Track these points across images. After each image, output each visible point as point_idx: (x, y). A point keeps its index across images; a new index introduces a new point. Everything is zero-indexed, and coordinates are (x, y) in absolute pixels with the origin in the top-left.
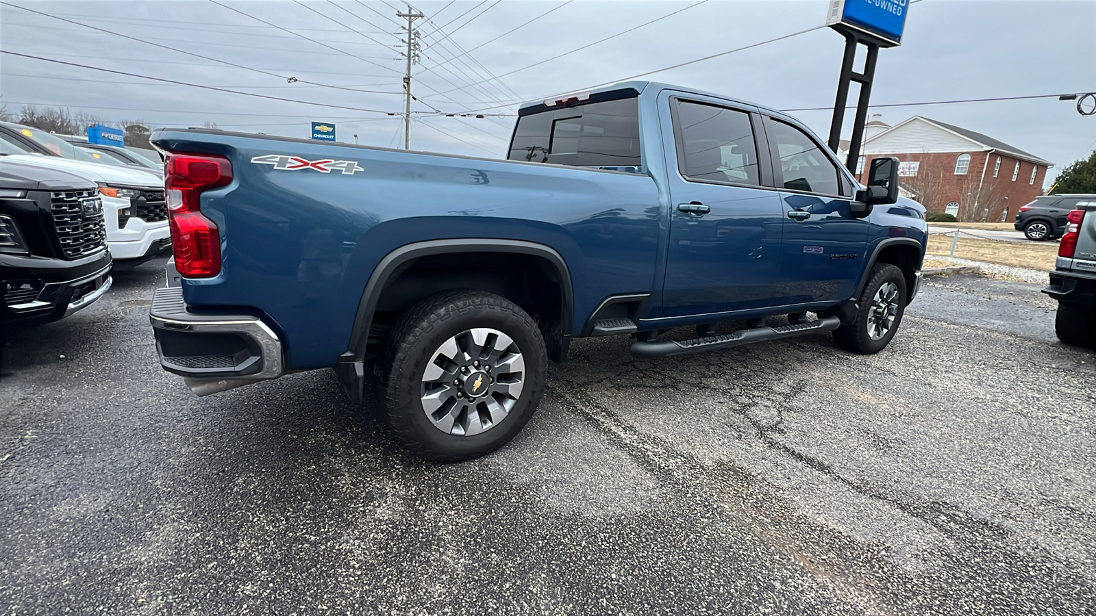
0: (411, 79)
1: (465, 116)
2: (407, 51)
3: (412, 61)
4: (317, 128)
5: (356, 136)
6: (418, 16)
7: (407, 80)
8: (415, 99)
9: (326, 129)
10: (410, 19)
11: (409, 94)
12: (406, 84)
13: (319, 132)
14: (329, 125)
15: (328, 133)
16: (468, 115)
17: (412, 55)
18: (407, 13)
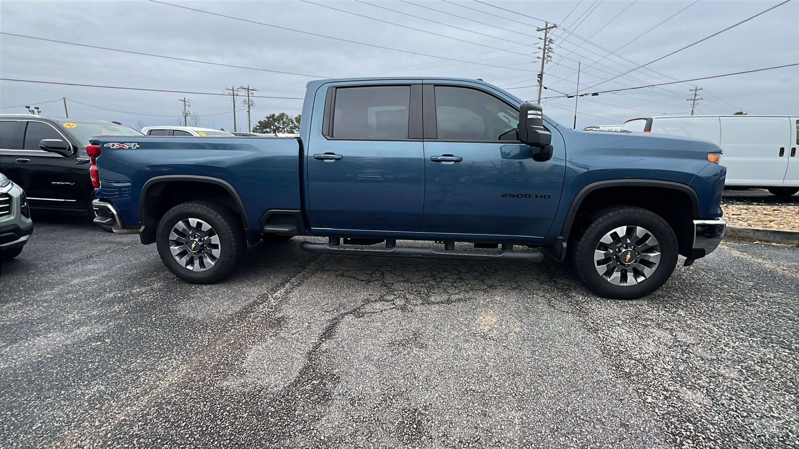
0: (544, 74)
1: (583, 96)
2: (542, 55)
3: (545, 61)
6: (552, 28)
7: (540, 76)
8: (546, 88)
10: (546, 31)
11: (541, 86)
12: (539, 79)
16: (585, 94)
17: (546, 56)
18: (545, 27)
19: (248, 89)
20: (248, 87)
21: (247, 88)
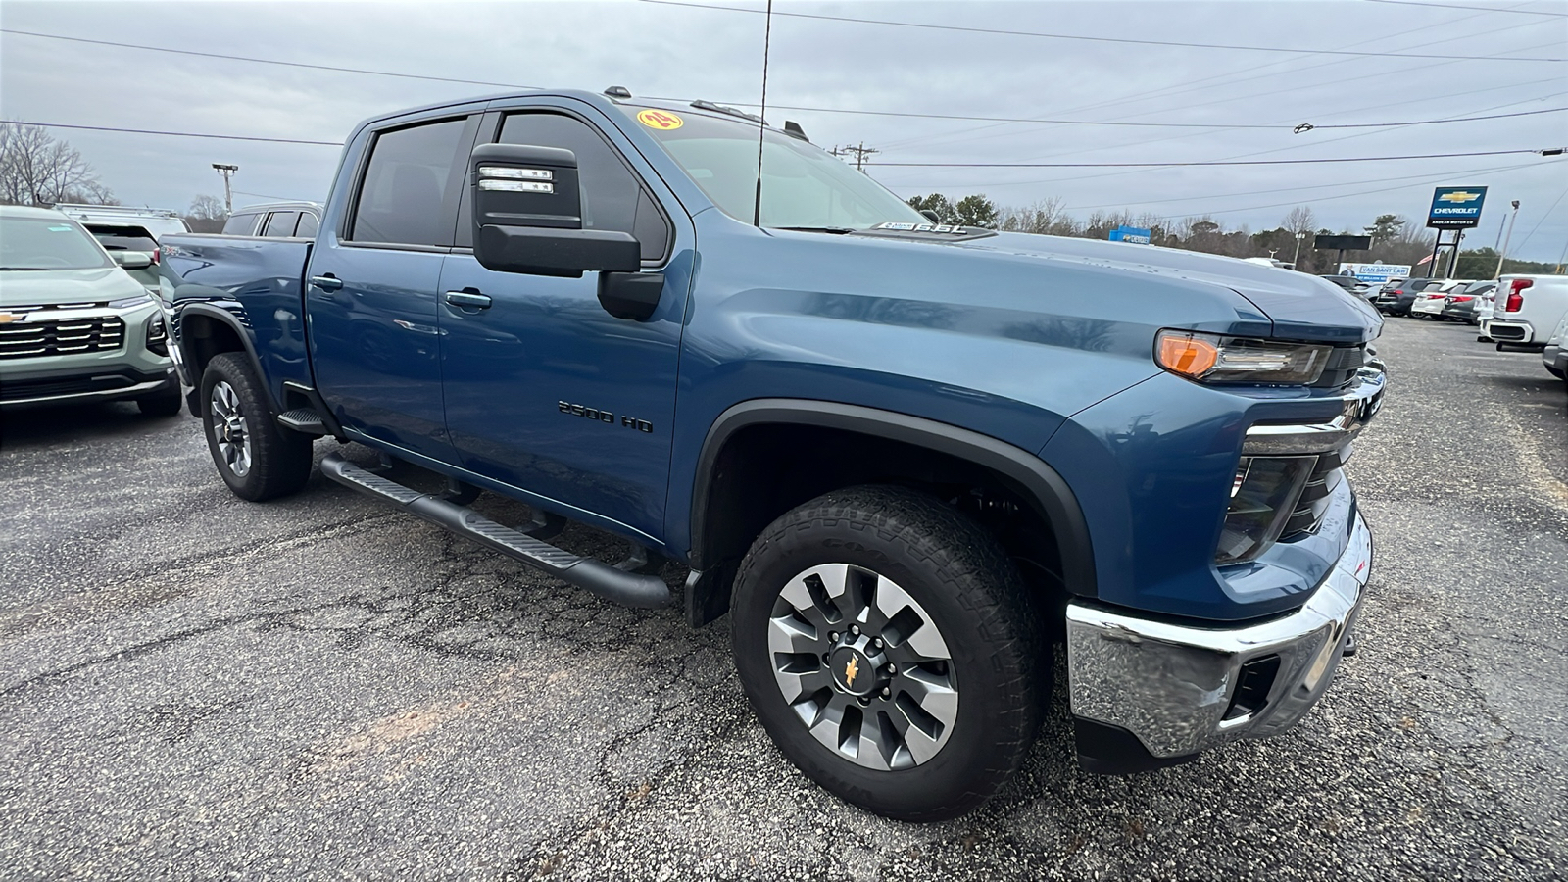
4: (1445, 197)
5: (1516, 205)
9: (1463, 197)
13: (1448, 204)
14: (1470, 190)
15: (1467, 204)
19: (861, 150)
20: (861, 146)
21: (859, 148)
